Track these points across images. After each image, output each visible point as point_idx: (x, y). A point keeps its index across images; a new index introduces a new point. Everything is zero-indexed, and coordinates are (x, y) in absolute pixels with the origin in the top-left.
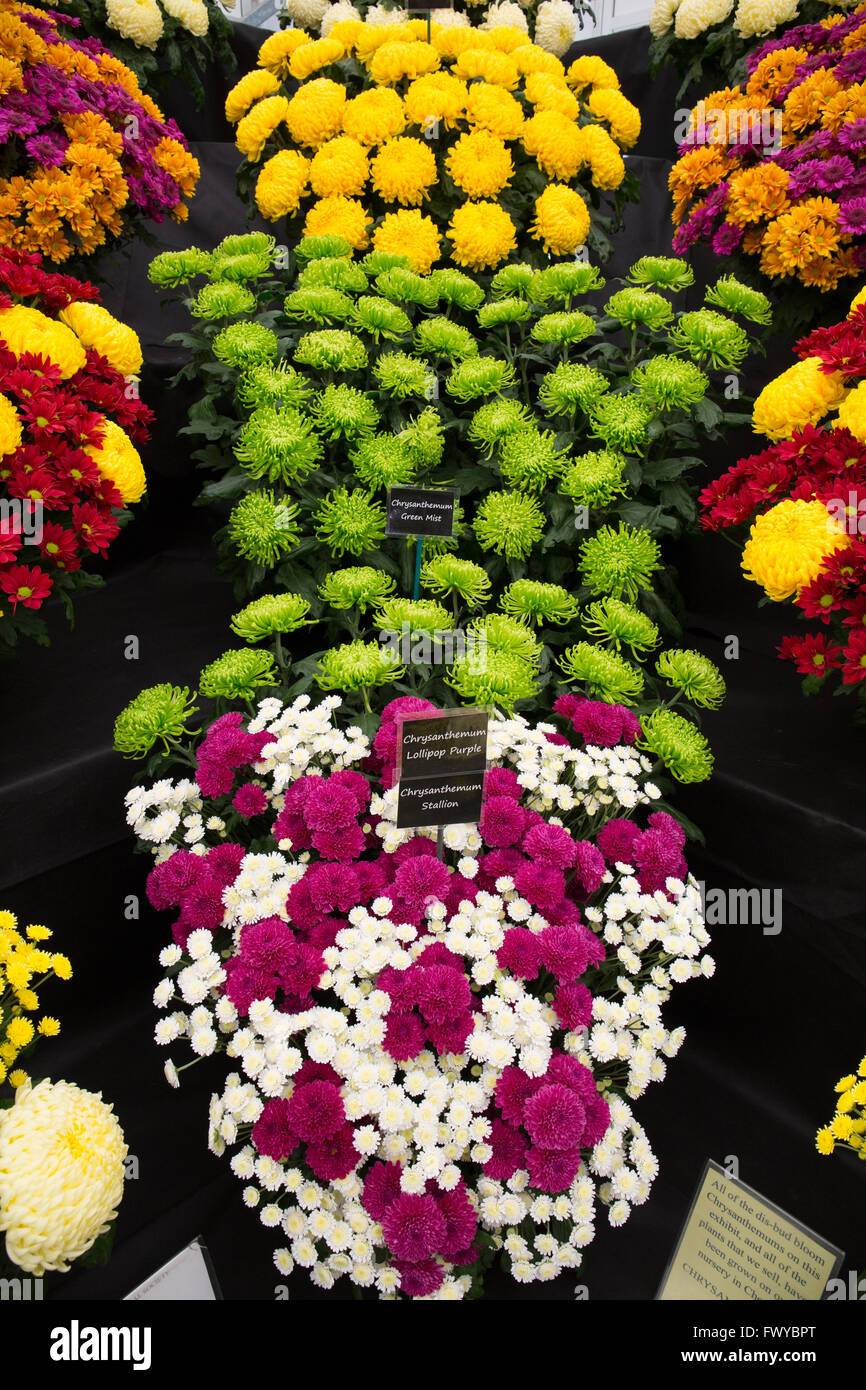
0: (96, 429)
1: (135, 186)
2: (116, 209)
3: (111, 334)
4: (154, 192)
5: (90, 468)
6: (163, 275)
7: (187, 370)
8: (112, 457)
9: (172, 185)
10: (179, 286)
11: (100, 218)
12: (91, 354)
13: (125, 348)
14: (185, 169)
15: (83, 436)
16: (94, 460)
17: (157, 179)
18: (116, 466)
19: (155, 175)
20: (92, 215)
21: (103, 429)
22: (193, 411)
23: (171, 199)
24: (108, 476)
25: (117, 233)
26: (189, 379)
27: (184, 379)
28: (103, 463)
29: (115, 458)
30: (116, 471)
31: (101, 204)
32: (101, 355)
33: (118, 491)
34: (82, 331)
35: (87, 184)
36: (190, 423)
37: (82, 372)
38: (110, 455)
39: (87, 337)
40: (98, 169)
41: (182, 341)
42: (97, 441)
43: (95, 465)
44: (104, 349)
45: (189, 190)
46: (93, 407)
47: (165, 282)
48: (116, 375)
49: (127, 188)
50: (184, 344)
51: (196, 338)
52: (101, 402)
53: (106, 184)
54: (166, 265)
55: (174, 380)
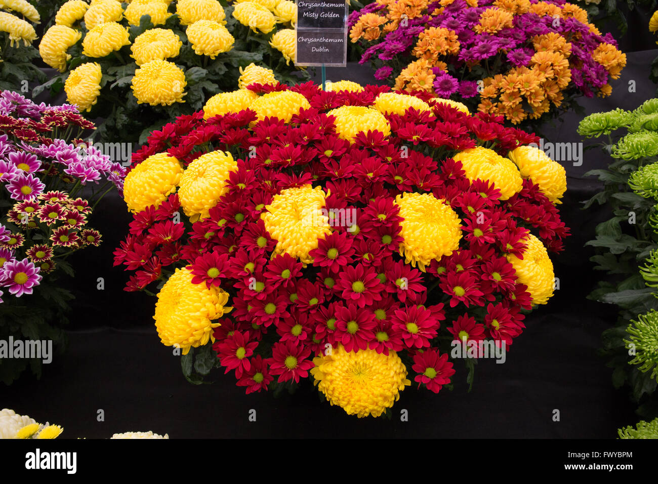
0: (520, 241)
1: (576, 74)
2: (560, 88)
3: (544, 168)
4: (590, 77)
5: (509, 273)
6: (591, 129)
7: (599, 196)
8: (529, 267)
9: (603, 72)
10: (602, 135)
11: (548, 95)
12: (527, 182)
13: (554, 179)
14: (615, 60)
15: (509, 246)
16: (514, 267)
17: (593, 69)
18: (531, 274)
19: (591, 66)
20: (543, 93)
21: (526, 242)
22: (600, 228)
23: (601, 81)
24: (523, 282)
25: (558, 105)
26: (600, 203)
27: (596, 203)
28: (521, 271)
29: (532, 267)
30: (531, 278)
31: (550, 86)
32: (535, 183)
33: (530, 294)
34: (523, 166)
35: (543, 74)
36: (597, 237)
37: (518, 196)
38: (528, 264)
39: (526, 170)
40: (552, 65)
41: (599, 175)
42: (519, 252)
43: (514, 271)
44: (538, 179)
45: (615, 75)
46: (520, 221)
47: (590, 134)
48: (544, 199)
49: (571, 75)
50: (601, 178)
51: (611, 174)
52: (528, 219)
53: (557, 73)
54: (593, 121)
55: (587, 204)
